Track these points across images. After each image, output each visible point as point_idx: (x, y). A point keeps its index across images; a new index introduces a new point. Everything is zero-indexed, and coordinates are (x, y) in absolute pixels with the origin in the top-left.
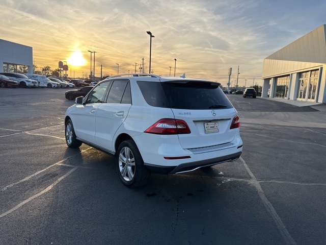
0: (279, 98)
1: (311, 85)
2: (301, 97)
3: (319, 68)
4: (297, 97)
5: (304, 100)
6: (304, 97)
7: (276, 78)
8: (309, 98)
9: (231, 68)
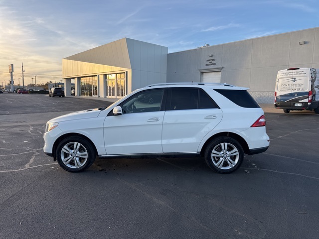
0: (86, 96)
1: (118, 85)
2: (110, 95)
3: (125, 71)
4: (107, 95)
5: (114, 97)
6: (113, 95)
7: (79, 78)
8: (118, 95)
9: (12, 65)
